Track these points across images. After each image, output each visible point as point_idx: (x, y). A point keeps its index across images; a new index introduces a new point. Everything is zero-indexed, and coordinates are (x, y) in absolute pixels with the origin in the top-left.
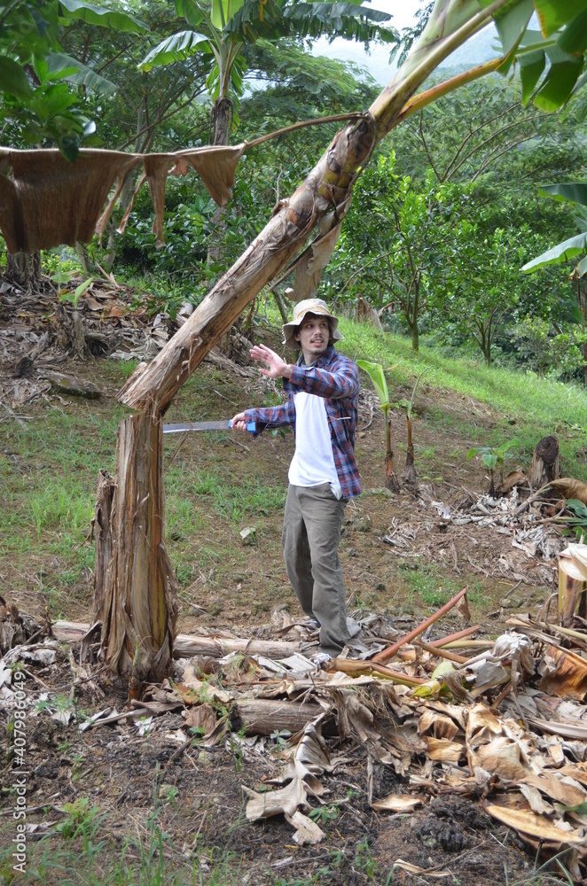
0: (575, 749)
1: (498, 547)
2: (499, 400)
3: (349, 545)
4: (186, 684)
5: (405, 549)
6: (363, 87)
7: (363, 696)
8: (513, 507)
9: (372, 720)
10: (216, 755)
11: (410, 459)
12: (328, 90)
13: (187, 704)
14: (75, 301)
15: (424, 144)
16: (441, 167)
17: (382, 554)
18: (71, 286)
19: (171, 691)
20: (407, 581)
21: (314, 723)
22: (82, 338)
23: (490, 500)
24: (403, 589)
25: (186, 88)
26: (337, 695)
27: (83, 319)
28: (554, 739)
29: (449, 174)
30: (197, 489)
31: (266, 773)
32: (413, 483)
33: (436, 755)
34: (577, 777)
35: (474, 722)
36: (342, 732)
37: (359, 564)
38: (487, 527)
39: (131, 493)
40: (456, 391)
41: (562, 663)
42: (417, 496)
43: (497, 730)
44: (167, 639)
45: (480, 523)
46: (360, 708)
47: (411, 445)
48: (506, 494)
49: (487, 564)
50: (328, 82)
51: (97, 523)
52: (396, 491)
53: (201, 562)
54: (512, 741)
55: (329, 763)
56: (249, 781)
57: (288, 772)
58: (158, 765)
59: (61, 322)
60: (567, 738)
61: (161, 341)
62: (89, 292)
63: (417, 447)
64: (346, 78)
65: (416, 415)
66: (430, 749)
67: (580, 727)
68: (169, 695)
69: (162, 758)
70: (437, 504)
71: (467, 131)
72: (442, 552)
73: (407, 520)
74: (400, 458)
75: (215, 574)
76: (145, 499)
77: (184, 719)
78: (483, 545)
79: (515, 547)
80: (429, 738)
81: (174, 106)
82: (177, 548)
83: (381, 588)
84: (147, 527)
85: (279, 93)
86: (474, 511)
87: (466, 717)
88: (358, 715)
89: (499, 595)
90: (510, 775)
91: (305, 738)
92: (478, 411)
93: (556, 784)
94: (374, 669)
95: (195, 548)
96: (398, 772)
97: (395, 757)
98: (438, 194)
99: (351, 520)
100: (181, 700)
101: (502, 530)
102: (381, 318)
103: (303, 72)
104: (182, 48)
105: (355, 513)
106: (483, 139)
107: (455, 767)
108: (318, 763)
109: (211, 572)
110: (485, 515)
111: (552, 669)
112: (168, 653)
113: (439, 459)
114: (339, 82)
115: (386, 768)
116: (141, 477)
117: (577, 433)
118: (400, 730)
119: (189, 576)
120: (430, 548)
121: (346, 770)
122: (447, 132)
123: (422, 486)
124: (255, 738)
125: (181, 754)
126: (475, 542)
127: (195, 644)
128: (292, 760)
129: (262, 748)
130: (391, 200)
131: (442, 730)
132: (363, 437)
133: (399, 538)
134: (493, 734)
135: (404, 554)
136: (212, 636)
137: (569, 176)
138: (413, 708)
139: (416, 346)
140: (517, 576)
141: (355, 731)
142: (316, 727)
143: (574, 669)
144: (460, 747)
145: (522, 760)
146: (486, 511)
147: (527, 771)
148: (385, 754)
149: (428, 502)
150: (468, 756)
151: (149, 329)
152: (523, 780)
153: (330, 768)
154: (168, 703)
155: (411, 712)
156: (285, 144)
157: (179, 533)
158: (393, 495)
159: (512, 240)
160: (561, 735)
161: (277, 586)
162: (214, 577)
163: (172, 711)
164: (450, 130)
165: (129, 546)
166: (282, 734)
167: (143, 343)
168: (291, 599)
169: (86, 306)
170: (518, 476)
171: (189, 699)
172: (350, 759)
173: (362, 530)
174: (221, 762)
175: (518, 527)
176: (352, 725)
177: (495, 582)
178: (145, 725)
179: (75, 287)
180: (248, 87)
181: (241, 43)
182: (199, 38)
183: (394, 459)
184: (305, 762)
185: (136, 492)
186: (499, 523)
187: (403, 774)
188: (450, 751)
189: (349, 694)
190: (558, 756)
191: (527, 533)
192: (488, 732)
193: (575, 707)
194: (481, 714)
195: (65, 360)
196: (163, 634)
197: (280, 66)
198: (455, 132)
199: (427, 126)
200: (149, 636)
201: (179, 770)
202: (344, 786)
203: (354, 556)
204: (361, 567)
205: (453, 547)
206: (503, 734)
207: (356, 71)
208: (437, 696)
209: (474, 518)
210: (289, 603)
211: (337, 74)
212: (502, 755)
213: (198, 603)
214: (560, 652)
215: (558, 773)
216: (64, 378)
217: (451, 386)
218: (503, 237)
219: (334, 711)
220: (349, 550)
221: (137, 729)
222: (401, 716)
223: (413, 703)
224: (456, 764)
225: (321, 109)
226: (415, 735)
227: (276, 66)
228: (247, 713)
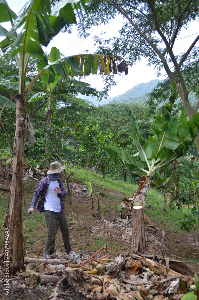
0: (134, 288)
1: (122, 233)
2: (126, 192)
3: (80, 233)
4: (27, 271)
5: (96, 234)
6: (91, 107)
7: (74, 273)
8: (127, 222)
9: (77, 280)
10: (33, 291)
11: (99, 209)
12: (81, 107)
13: (26, 276)
14: (6, 164)
15: (108, 121)
16: (113, 128)
17: (89, 235)
18: (6, 160)
19: (22, 273)
20: (96, 242)
21: (61, 281)
22: (8, 175)
23: (120, 220)
24: (94, 245)
25: (42, 106)
26: (67, 273)
27: (9, 169)
28: (128, 285)
29: (115, 130)
30: (38, 217)
31: (47, 295)
32: (99, 215)
33: (94, 290)
34: (132, 295)
35: (105, 280)
36: (68, 283)
37: (82, 238)
38: (119, 227)
39: (13, 217)
40: (114, 190)
41: (132, 264)
42: (100, 219)
43: (112, 282)
44: (22, 258)
45: (117, 226)
46: (73, 277)
47: (99, 204)
48: (125, 218)
49: (119, 238)
50: (81, 105)
51: (4, 226)
52: (94, 217)
53: (37, 238)
54: (115, 285)
55: (64, 292)
56: (41, 297)
57: (52, 295)
58: (16, 294)
59: (3, 170)
60: (132, 285)
61: (31, 175)
62: (11, 162)
63: (101, 205)
64: (86, 104)
65: (102, 196)
66: (93, 288)
67: (136, 282)
68: (22, 274)
69: (18, 292)
70: (106, 221)
71: (120, 118)
72: (106, 234)
73: (97, 225)
74: (96, 208)
75: (41, 241)
76: (17, 219)
77: (25, 280)
78: (118, 232)
79: (127, 233)
80: (93, 285)
81: (39, 110)
82: (31, 234)
83: (88, 245)
84: (17, 227)
85: (68, 108)
86: (116, 223)
87: (103, 279)
88: (73, 278)
89: (121, 246)
90: (114, 295)
91: (58, 285)
92: (120, 195)
93: (126, 297)
94: (80, 266)
95: (36, 234)
96: (83, 294)
97: (83, 290)
98: (110, 136)
99: (81, 225)
100: (25, 275)
101: (123, 228)
102: (95, 169)
103: (74, 102)
104: (39, 97)
105: (82, 224)
106: (125, 120)
107: (99, 293)
108: (61, 292)
109: (40, 240)
110: (119, 224)
111: (129, 265)
112: (23, 263)
113: (107, 209)
114: (84, 105)
115: (80, 293)
116: (16, 213)
117: (147, 201)
118: (85, 283)
119: (33, 242)
120: (103, 233)
121: (68, 294)
122: (115, 119)
123: (102, 216)
124: (44, 286)
125: (23, 290)
126: (116, 231)
127: (32, 260)
128: (54, 292)
129: (46, 288)
130: (97, 137)
131: (97, 282)
132: (87, 202)
133: (94, 230)
134: (110, 283)
135: (96, 235)
136: (37, 258)
137: (149, 130)
138: (89, 277)
139: (104, 177)
140: (127, 241)
141: (72, 283)
142: (61, 282)
143: (135, 265)
144: (101, 287)
145: (118, 291)
146: (119, 223)
147: (119, 293)
148: (80, 289)
149: (103, 221)
150: (103, 290)
151: (28, 172)
152: (118, 296)
153: (64, 294)
154: (21, 276)
155: (88, 278)
156: (70, 121)
157: (32, 229)
158: (93, 218)
159: (131, 148)
160: (131, 284)
161: (59, 244)
162: (40, 242)
163: (22, 279)
164: (116, 118)
165: (12, 232)
166: (50, 284)
167: (26, 176)
168: (62, 248)
169: (10, 166)
170: (129, 213)
171: (27, 275)
172: (70, 291)
173: (84, 228)
174: (34, 293)
175: (128, 227)
176: (71, 281)
177: (121, 243)
178: (15, 282)
179: (7, 160)
180: (60, 106)
181: (55, 95)
182: (44, 94)
183: (94, 208)
184: (57, 292)
185: (14, 217)
186: (122, 226)
187: (85, 295)
188: (98, 288)
189: (70, 273)
190: (129, 289)
191: (130, 229)
192: (109, 283)
193: (135, 276)
194: (108, 278)
195: (3, 181)
196: (21, 257)
197: (68, 101)
198: (117, 118)
199: (109, 117)
200: (17, 257)
201: (22, 295)
202: (68, 298)
203: (81, 236)
204: (83, 239)
205: (109, 233)
206: (113, 284)
207: (89, 102)
208: (96, 273)
209: (116, 225)
210: (62, 249)
211: (83, 103)
212: (112, 289)
213: (36, 249)
214: (131, 261)
215: (127, 294)
216: (2, 186)
217: (112, 188)
218: (129, 147)
219: (67, 277)
220: (80, 234)
221: (12, 284)
222: (85, 279)
223: (89, 275)
224: (100, 292)
225: (80, 112)
226: (89, 284)
227: (67, 101)
228: (42, 278)
